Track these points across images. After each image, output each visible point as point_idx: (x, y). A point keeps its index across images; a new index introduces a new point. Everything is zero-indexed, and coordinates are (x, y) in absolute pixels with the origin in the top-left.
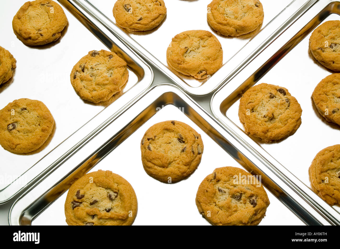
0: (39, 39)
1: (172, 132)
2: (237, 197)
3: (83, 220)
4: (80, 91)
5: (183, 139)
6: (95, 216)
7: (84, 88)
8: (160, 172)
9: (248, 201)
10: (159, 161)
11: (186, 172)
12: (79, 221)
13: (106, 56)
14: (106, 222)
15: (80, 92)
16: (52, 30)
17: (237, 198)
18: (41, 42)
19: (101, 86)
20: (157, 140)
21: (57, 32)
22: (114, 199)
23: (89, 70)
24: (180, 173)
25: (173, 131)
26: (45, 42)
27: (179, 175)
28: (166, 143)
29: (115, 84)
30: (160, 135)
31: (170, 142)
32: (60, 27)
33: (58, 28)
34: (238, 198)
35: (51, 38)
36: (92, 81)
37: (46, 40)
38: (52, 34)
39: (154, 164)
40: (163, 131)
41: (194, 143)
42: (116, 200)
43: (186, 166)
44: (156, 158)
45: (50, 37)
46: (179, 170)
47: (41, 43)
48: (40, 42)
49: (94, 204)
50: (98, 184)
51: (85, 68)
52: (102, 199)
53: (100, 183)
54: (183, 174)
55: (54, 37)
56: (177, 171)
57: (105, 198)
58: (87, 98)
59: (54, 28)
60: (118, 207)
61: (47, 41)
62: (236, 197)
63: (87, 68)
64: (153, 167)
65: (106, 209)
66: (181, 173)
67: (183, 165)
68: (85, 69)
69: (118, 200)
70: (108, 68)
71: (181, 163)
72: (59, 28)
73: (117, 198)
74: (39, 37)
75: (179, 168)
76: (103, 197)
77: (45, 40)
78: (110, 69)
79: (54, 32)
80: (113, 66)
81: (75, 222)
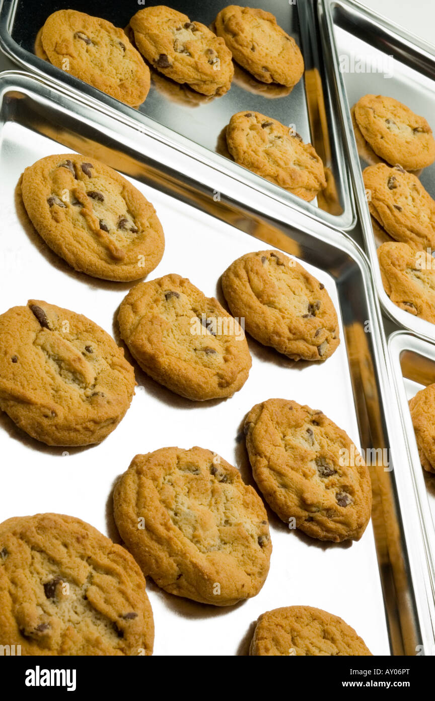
0: (245, 48)
1: (310, 291)
2: (325, 466)
3: (57, 189)
4: (238, 130)
5: (318, 310)
6: (78, 205)
7: (247, 135)
8: (247, 294)
9: (335, 490)
10: (262, 284)
11: (282, 338)
12: (51, 182)
13: (309, 153)
14: (84, 229)
15: (236, 131)
16: (272, 62)
17: (324, 468)
18: (243, 54)
19: (271, 159)
20: (281, 271)
21: (273, 72)
22: (126, 229)
23: (271, 135)
24: (273, 328)
25: (313, 292)
26: (247, 61)
27: (269, 328)
28: (289, 287)
29: (291, 177)
30: (291, 272)
31: (296, 292)
32: (283, 73)
33: (279, 71)
34: (326, 469)
35: (259, 66)
36: (264, 144)
37: (250, 59)
38: (265, 64)
39: (249, 279)
40: (300, 274)
41: (328, 330)
42: (126, 233)
43: (290, 331)
44: (262, 277)
45: (260, 63)
46: (274, 323)
47: (241, 55)
48: (241, 52)
49: (94, 198)
50: (126, 194)
51: (270, 127)
52: (111, 209)
53: (130, 195)
54: (274, 335)
55: (263, 72)
56: (272, 320)
57: (117, 214)
58: (239, 146)
59: (275, 63)
60: (119, 241)
61: (250, 62)
62: (323, 466)
63: (271, 129)
64: (243, 280)
65: (103, 221)
66: (274, 330)
67: (288, 326)
68: (268, 127)
69: (128, 236)
70: (298, 161)
71: (287, 321)
72: (281, 74)
73: (131, 232)
74: (247, 47)
75: (278, 322)
76: (115, 209)
77: (248, 58)
78: (299, 165)
79: (271, 67)
80: (309, 167)
81: (43, 177)
